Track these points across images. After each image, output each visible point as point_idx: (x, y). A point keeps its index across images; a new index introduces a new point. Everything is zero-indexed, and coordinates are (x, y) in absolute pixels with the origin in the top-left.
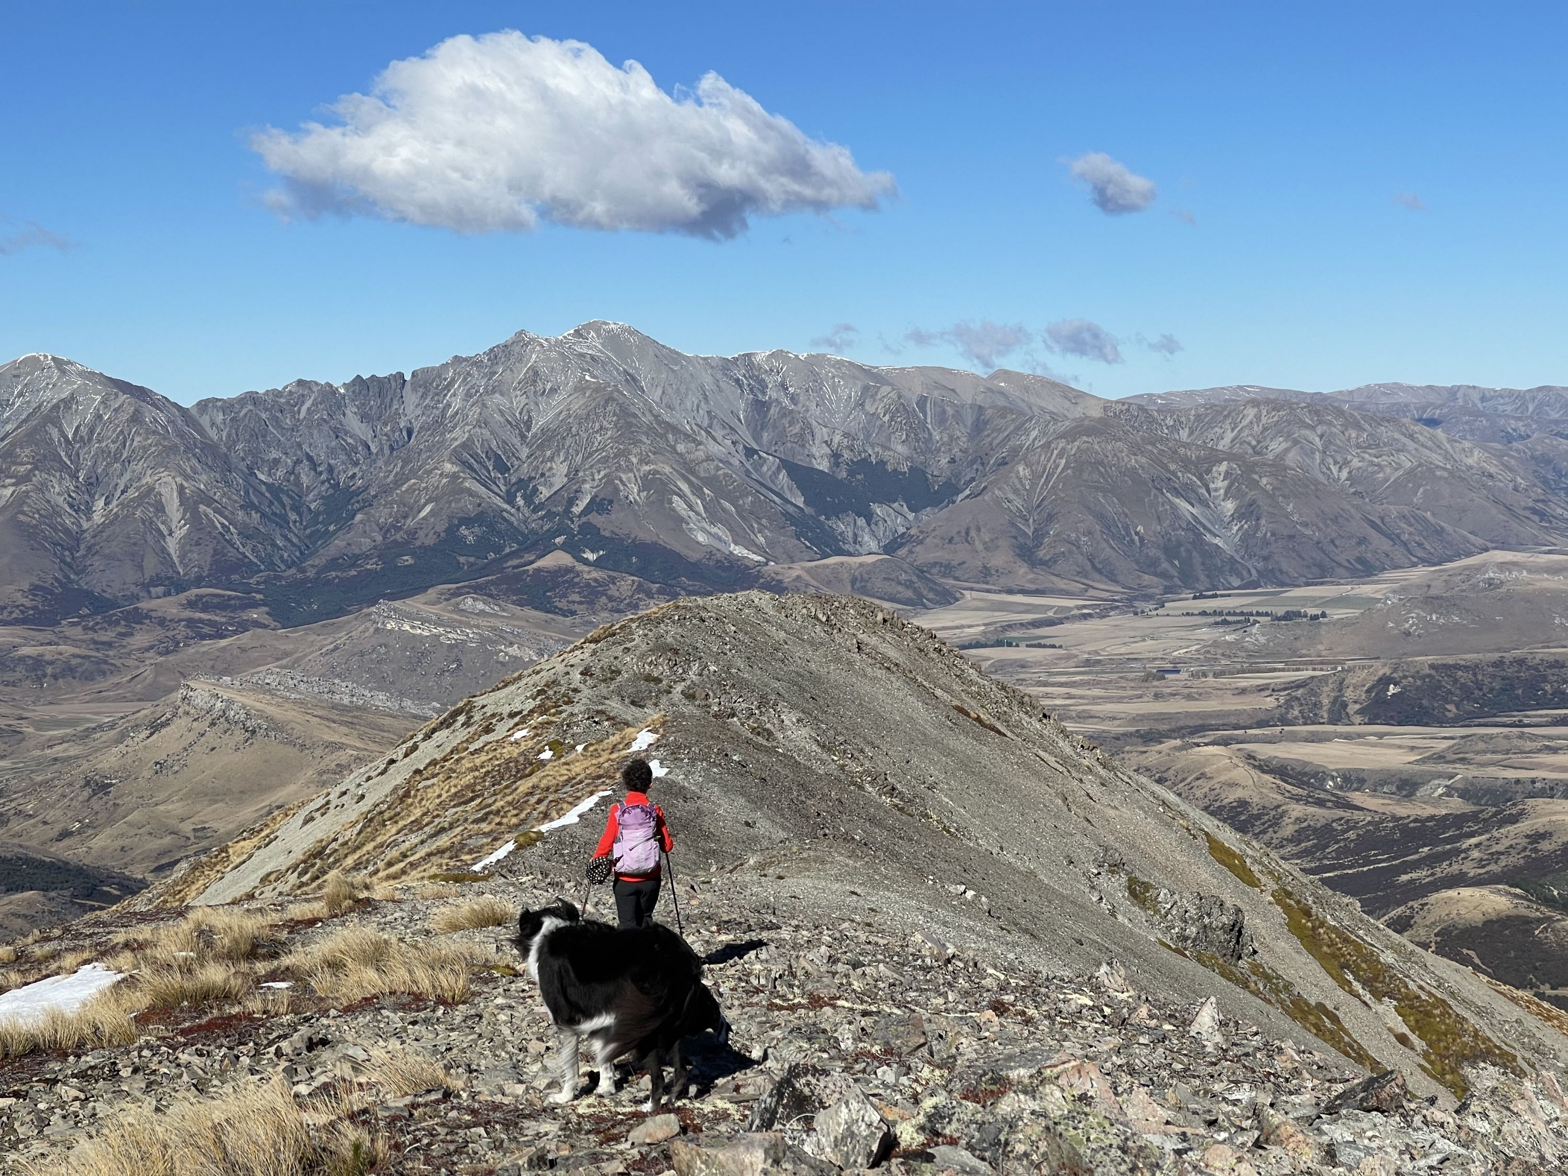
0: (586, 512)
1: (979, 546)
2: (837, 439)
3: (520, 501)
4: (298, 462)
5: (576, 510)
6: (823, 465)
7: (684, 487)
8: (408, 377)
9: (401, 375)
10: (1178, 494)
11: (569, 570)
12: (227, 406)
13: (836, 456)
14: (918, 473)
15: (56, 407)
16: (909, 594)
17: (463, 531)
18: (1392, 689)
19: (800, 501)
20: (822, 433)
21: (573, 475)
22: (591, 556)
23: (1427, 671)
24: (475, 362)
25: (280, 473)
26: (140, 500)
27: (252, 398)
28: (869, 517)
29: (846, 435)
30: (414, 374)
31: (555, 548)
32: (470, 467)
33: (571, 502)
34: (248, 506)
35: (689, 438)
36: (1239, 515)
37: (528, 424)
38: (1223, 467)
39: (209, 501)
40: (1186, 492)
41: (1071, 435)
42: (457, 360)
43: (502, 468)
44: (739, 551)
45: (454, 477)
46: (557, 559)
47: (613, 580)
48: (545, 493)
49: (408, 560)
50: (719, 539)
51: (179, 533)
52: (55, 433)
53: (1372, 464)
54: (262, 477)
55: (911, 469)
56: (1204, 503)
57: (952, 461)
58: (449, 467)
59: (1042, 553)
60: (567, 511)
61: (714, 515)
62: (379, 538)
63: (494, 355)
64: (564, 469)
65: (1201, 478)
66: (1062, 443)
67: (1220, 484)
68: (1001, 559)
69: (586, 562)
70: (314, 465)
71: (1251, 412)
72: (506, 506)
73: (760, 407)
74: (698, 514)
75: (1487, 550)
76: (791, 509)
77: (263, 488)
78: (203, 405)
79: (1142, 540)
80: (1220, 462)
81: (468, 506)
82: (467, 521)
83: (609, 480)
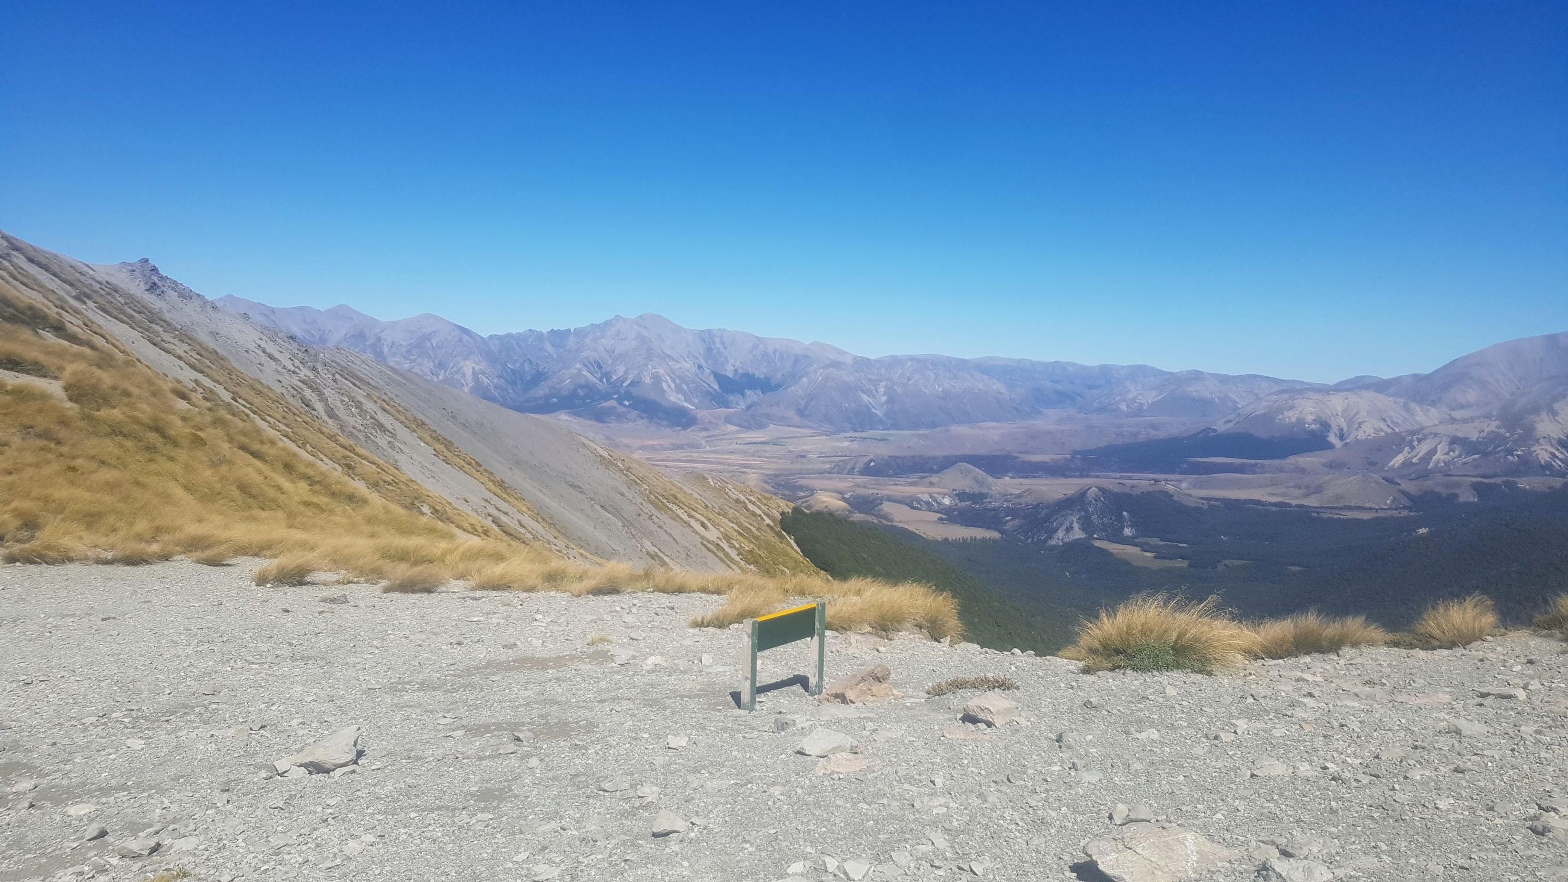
0: (627, 386)
1: (782, 408)
2: (738, 363)
3: (605, 381)
4: (524, 361)
5: (625, 385)
6: (730, 375)
7: (668, 378)
8: (572, 331)
9: (570, 330)
10: (864, 392)
11: (614, 407)
12: (500, 338)
13: (736, 371)
14: (767, 379)
15: (430, 334)
16: (746, 424)
17: (579, 390)
18: (872, 464)
19: (716, 387)
20: (732, 361)
21: (626, 372)
22: (627, 403)
23: (887, 458)
24: (598, 326)
25: (518, 365)
26: (457, 372)
27: (509, 336)
28: (743, 395)
29: (741, 363)
30: (575, 330)
31: (613, 398)
32: (587, 367)
33: (623, 382)
34: (500, 377)
35: (674, 360)
36: (887, 402)
37: (613, 351)
38: (884, 383)
39: (483, 373)
40: (868, 392)
41: (826, 367)
42: (592, 325)
43: (600, 367)
44: (686, 405)
45: (579, 370)
46: (613, 403)
47: (629, 412)
48: (615, 377)
49: (555, 400)
50: (679, 399)
51: (470, 385)
52: (428, 344)
53: (953, 386)
54: (509, 366)
55: (765, 378)
56: (874, 397)
57: (783, 375)
58: (578, 365)
59: (807, 413)
60: (621, 385)
61: (679, 390)
62: (547, 392)
63: (606, 324)
64: (624, 369)
65: (875, 387)
66: (822, 370)
67: (882, 390)
68: (791, 413)
69: (624, 406)
70: (531, 363)
71: (909, 363)
72: (598, 382)
73: (709, 350)
74: (671, 389)
75: (985, 421)
76: (711, 390)
77: (509, 370)
78: (491, 337)
79: (846, 409)
80: (883, 381)
81: (583, 381)
82: (582, 387)
83: (639, 374)
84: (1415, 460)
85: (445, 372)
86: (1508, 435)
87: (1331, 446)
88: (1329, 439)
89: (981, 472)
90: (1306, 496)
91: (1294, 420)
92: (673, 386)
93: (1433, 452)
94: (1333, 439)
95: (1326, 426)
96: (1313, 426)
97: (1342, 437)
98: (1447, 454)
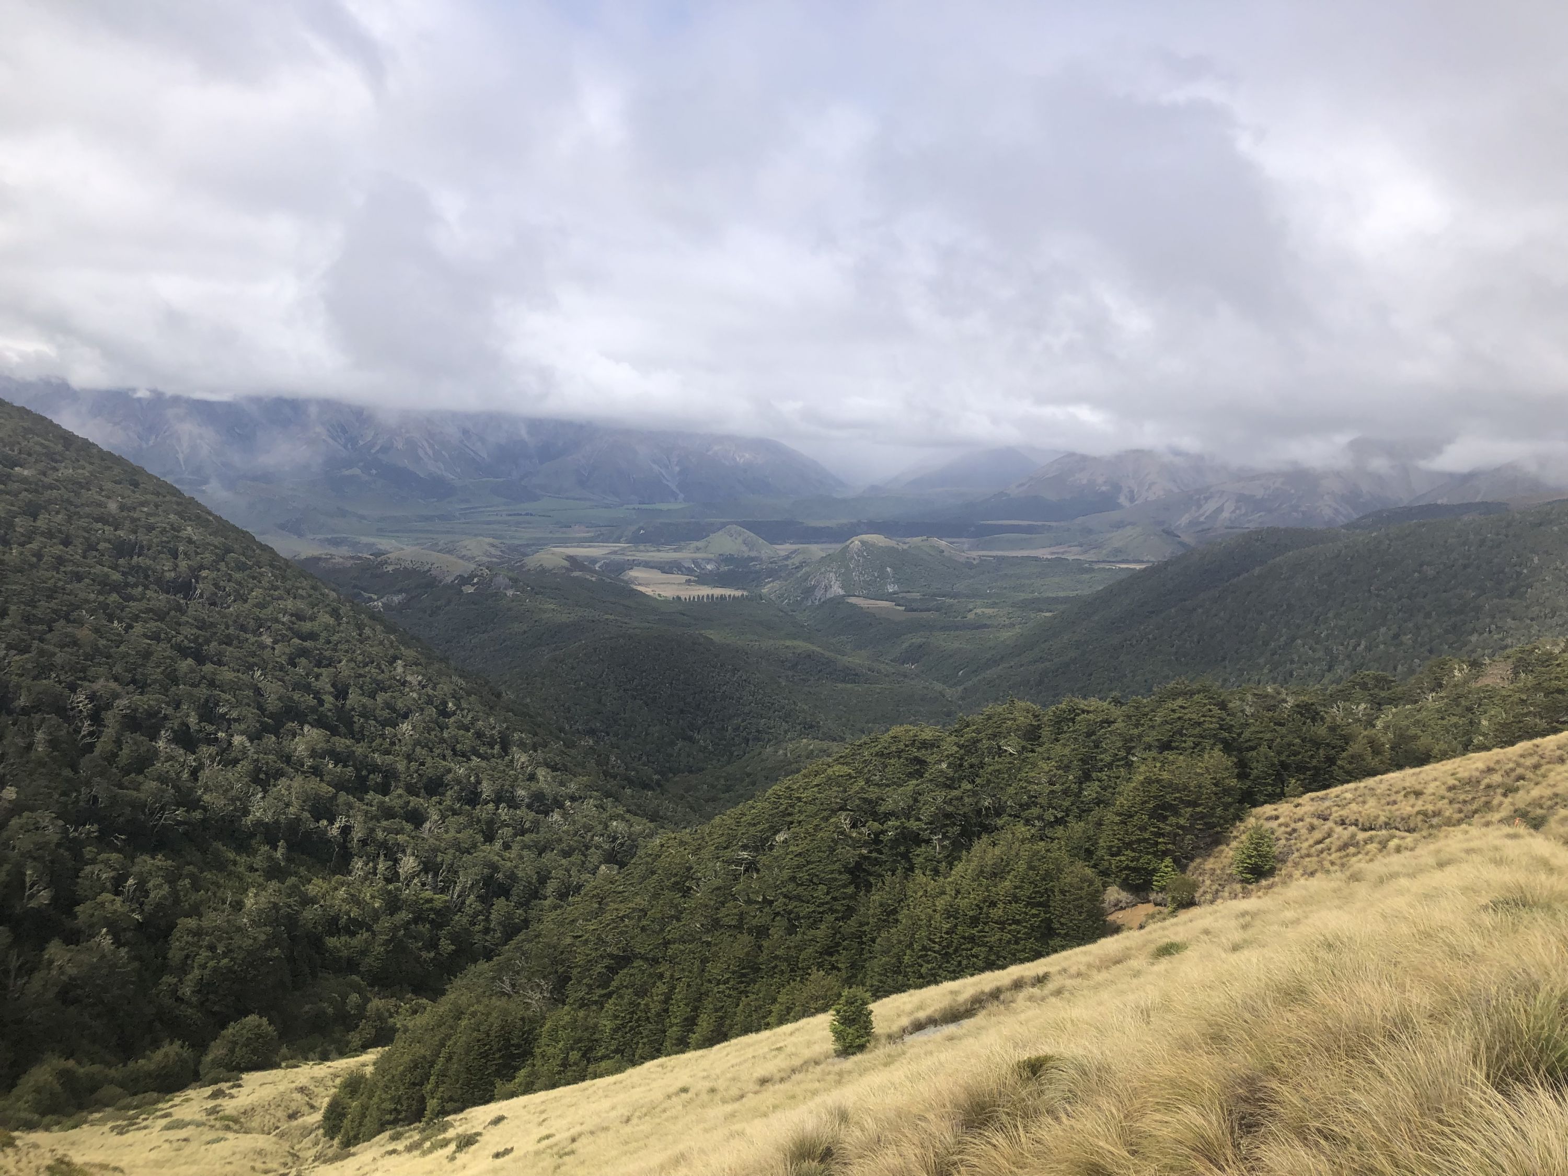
84: (1202, 519)
85: (156, 437)
86: (1293, 491)
87: (1119, 506)
88: (1119, 501)
89: (752, 534)
90: (1086, 552)
91: (1085, 482)
92: (430, 452)
93: (1220, 510)
94: (1122, 500)
95: (1117, 488)
96: (1104, 488)
97: (1132, 499)
98: (1233, 512)
